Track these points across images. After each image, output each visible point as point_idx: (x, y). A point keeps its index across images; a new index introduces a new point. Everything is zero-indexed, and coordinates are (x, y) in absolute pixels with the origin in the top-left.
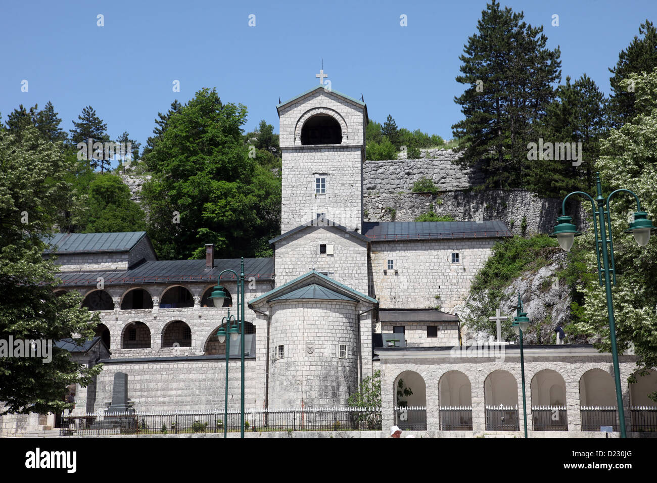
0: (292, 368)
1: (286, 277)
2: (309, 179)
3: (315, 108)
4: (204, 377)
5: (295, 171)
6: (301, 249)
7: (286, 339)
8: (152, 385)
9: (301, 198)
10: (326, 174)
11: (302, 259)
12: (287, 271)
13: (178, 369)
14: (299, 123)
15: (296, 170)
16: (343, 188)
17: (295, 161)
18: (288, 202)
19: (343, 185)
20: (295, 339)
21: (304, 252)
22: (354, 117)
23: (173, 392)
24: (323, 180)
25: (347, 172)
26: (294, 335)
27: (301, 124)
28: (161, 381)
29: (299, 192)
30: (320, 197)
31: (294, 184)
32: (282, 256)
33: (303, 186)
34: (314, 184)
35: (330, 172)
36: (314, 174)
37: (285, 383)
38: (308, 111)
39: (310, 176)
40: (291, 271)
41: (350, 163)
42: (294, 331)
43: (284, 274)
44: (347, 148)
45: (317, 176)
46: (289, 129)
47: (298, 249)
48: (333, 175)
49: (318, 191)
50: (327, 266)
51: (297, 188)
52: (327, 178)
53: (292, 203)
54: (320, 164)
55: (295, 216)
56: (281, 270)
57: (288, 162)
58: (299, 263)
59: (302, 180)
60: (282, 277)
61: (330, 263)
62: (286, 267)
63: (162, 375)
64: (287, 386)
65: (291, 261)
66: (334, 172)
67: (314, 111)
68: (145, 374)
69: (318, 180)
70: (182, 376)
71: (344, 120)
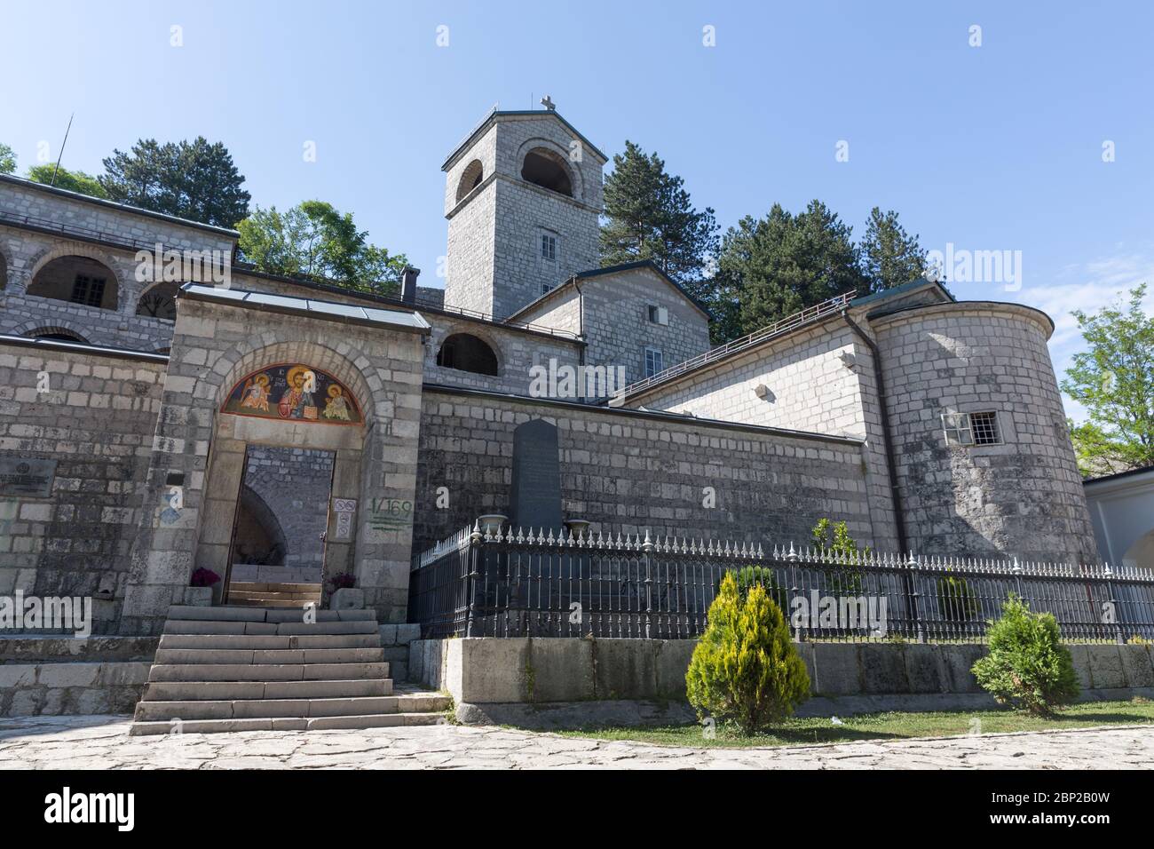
0: (1038, 472)
1: (602, 344)
2: (533, 233)
3: (543, 139)
4: (743, 477)
5: (513, 213)
6: (623, 304)
7: (995, 397)
8: (600, 484)
9: (521, 256)
10: (557, 233)
11: (625, 321)
12: (604, 334)
13: (674, 447)
14: (521, 149)
15: (515, 213)
16: (578, 260)
17: (513, 200)
18: (504, 256)
19: (577, 255)
20: (1027, 399)
21: (626, 311)
22: (592, 171)
23: (666, 513)
24: (553, 241)
25: (582, 240)
26: (1021, 389)
27: (524, 152)
28: (626, 472)
29: (518, 246)
30: (548, 262)
31: (512, 232)
32: (595, 306)
33: (524, 240)
34: (540, 242)
35: (562, 233)
36: (539, 227)
37: (1023, 510)
38: (534, 139)
39: (534, 229)
40: (609, 336)
41: (586, 230)
42: (1019, 380)
43: (599, 338)
44: (583, 207)
45: (545, 232)
46: (510, 153)
47: (617, 302)
48: (566, 238)
49: (545, 253)
50: (661, 343)
51: (516, 237)
52: (558, 241)
53: (509, 258)
54: (547, 217)
55: (514, 280)
56: (594, 331)
57: (504, 197)
58: (620, 326)
59: (523, 230)
60: (595, 343)
61: (664, 339)
62: (602, 327)
63: (627, 456)
64: (1031, 516)
65: (608, 318)
66: (566, 235)
67: (542, 141)
68: (575, 448)
69: (545, 238)
70: (684, 468)
71: (580, 170)
